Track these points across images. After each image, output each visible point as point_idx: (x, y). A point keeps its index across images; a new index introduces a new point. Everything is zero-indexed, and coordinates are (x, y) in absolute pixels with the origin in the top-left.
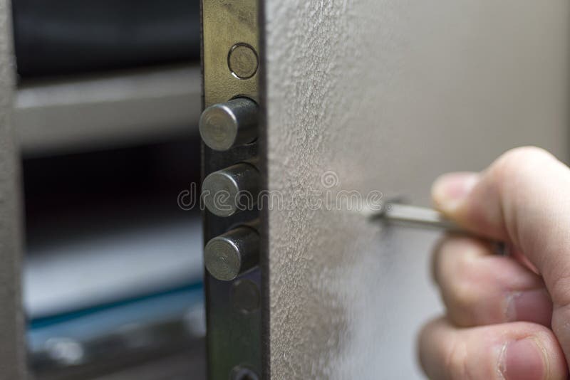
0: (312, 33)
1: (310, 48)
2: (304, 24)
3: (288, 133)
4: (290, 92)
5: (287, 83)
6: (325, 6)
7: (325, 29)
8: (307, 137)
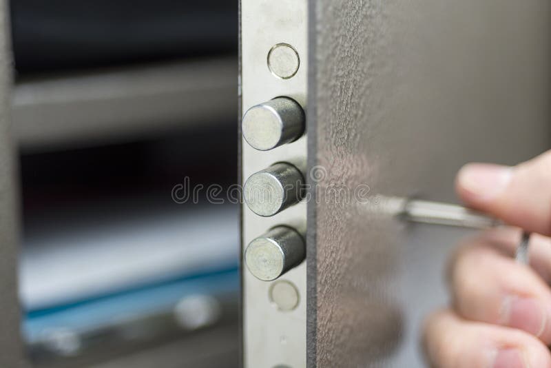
0: (353, 32)
1: (351, 47)
2: (347, 24)
3: (333, 133)
4: (334, 91)
5: (333, 82)
6: (363, 5)
7: (363, 28)
8: (348, 135)
